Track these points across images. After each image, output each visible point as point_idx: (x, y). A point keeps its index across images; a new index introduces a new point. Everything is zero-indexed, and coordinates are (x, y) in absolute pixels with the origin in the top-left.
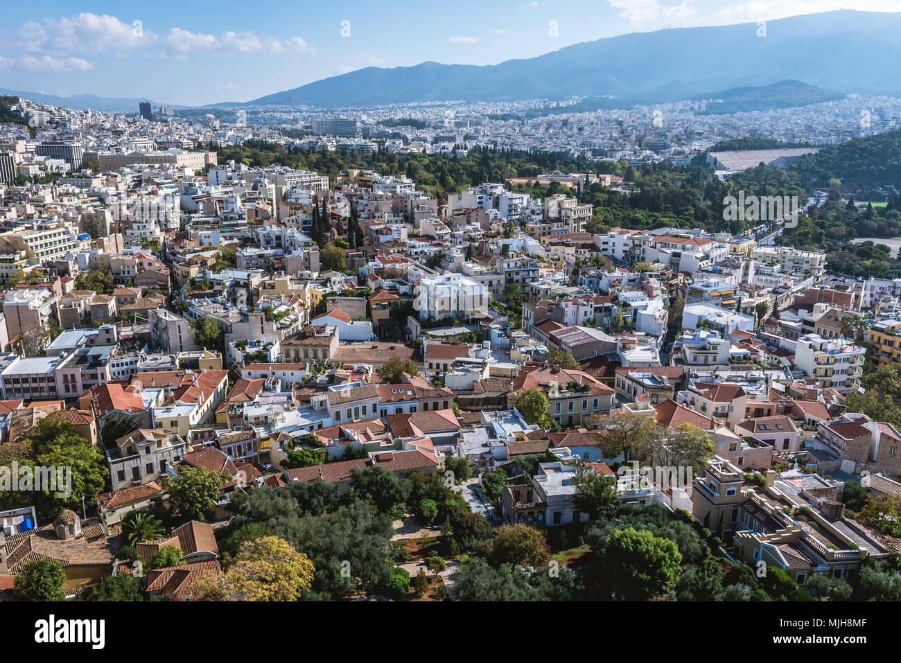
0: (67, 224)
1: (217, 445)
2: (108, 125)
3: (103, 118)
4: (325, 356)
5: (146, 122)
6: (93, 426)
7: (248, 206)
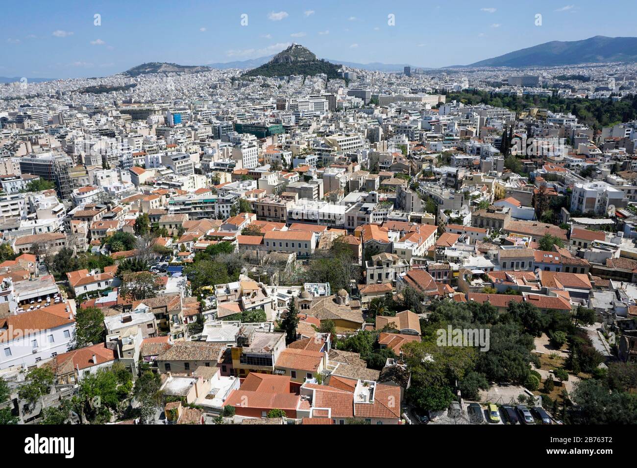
0: (359, 134)
1: (427, 269)
2: (386, 80)
3: (384, 75)
4: (500, 226)
5: (407, 77)
6: (360, 247)
7: (462, 128)
